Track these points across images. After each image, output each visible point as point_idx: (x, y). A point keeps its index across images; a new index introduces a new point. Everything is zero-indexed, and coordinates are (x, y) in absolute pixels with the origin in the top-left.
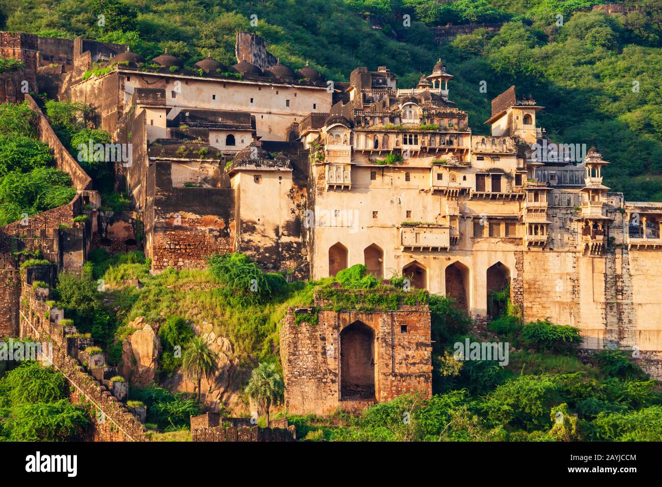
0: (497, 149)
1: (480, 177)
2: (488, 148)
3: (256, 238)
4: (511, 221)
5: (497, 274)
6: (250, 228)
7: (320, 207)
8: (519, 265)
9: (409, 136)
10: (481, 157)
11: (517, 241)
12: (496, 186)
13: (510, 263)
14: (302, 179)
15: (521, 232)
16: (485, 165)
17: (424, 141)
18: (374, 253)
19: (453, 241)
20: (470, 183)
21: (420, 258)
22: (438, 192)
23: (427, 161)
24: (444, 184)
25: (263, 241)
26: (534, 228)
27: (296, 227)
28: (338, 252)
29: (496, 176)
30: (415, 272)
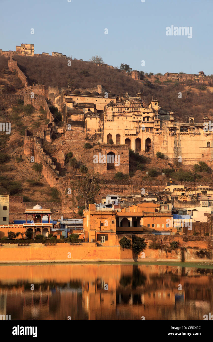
0: (148, 111)
1: (144, 118)
2: (146, 111)
3: (90, 133)
4: (152, 128)
5: (148, 140)
6: (89, 130)
7: (107, 124)
8: (153, 138)
9: (127, 108)
10: (144, 113)
11: (153, 133)
12: (148, 120)
13: (151, 138)
14: (102, 119)
15: (154, 131)
16: (146, 115)
17: (130, 109)
18: (118, 136)
19: (137, 133)
20: (142, 119)
21: (129, 137)
22: (133, 121)
23: (131, 114)
24: (136, 119)
25: (92, 133)
26: (157, 130)
27: (100, 130)
28: (109, 136)
29: (148, 118)
30: (128, 141)
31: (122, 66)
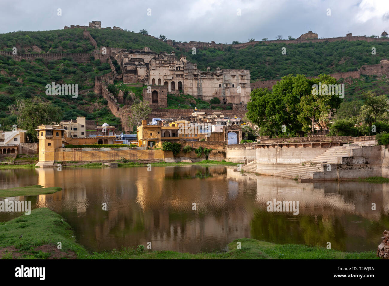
0: (180, 63)
1: (177, 68)
2: (178, 63)
3: (140, 78)
4: (182, 75)
5: (180, 83)
6: (140, 76)
7: (151, 72)
8: (183, 81)
9: (165, 61)
10: (177, 64)
11: (183, 78)
12: (180, 69)
13: (182, 81)
14: (148, 69)
15: (184, 77)
16: (178, 66)
17: (168, 62)
18: (159, 80)
19: (173, 78)
20: (175, 69)
21: (167, 81)
22: (170, 70)
23: (168, 65)
24: (171, 69)
25: (142, 78)
26: (186, 76)
27: (147, 76)
28: (154, 80)
29: (180, 68)
30: (166, 83)
31: (161, 36)
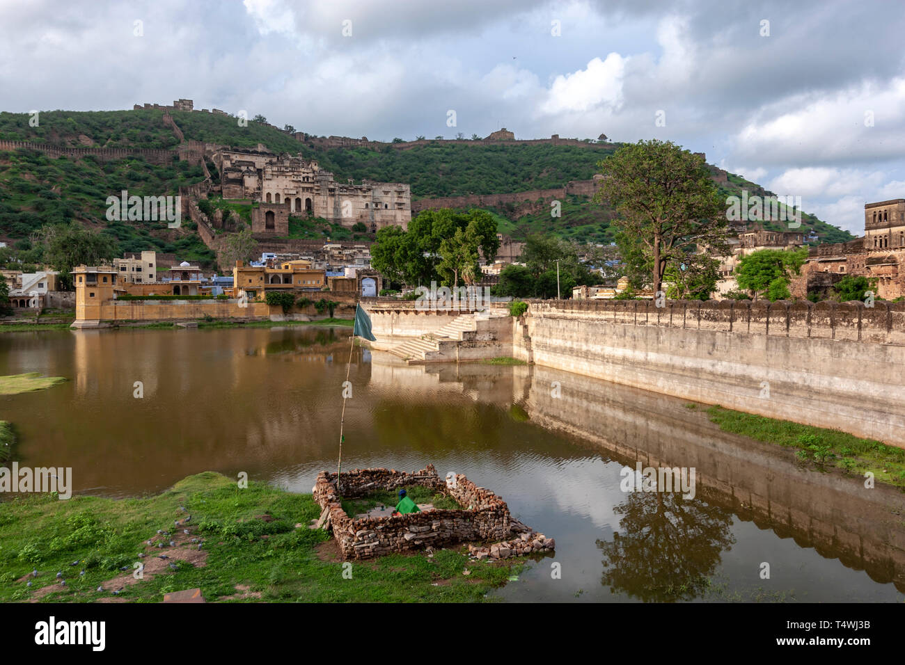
0: (308, 171)
1: (304, 178)
2: (306, 171)
3: (249, 191)
4: (311, 188)
5: (308, 200)
6: (248, 188)
7: (265, 184)
8: (313, 199)
9: (287, 168)
10: (304, 173)
11: (313, 193)
12: (308, 180)
13: (311, 198)
14: (261, 178)
15: (314, 191)
16: (306, 175)
17: (290, 169)
18: (278, 195)
19: (297, 193)
20: (302, 180)
21: (289, 196)
22: (293, 181)
23: (291, 174)
24: (295, 179)
25: (251, 191)
26: (317, 190)
27: (259, 189)
28: (269, 195)
29: (308, 178)
30: (288, 200)
31: (287, 127)
